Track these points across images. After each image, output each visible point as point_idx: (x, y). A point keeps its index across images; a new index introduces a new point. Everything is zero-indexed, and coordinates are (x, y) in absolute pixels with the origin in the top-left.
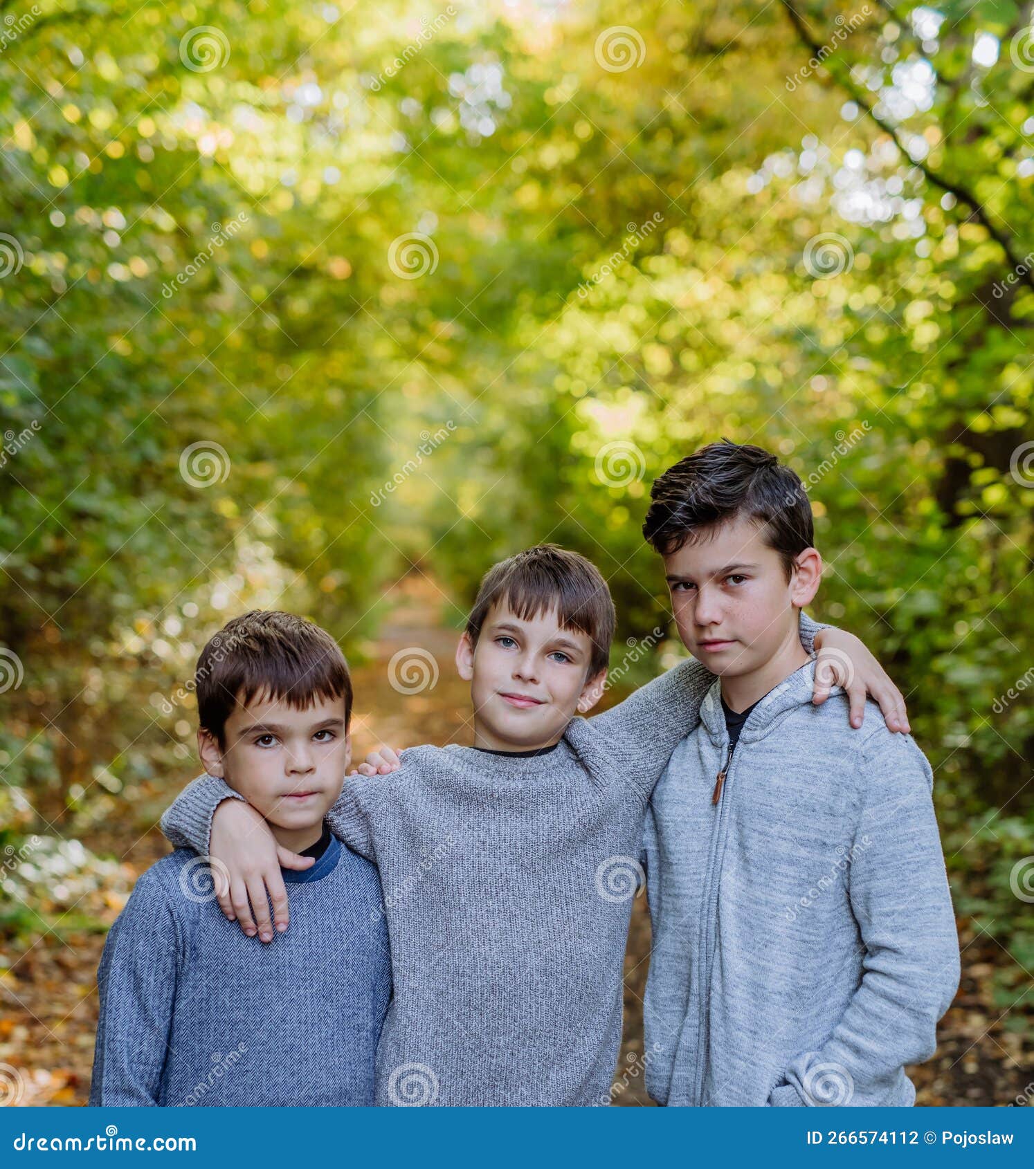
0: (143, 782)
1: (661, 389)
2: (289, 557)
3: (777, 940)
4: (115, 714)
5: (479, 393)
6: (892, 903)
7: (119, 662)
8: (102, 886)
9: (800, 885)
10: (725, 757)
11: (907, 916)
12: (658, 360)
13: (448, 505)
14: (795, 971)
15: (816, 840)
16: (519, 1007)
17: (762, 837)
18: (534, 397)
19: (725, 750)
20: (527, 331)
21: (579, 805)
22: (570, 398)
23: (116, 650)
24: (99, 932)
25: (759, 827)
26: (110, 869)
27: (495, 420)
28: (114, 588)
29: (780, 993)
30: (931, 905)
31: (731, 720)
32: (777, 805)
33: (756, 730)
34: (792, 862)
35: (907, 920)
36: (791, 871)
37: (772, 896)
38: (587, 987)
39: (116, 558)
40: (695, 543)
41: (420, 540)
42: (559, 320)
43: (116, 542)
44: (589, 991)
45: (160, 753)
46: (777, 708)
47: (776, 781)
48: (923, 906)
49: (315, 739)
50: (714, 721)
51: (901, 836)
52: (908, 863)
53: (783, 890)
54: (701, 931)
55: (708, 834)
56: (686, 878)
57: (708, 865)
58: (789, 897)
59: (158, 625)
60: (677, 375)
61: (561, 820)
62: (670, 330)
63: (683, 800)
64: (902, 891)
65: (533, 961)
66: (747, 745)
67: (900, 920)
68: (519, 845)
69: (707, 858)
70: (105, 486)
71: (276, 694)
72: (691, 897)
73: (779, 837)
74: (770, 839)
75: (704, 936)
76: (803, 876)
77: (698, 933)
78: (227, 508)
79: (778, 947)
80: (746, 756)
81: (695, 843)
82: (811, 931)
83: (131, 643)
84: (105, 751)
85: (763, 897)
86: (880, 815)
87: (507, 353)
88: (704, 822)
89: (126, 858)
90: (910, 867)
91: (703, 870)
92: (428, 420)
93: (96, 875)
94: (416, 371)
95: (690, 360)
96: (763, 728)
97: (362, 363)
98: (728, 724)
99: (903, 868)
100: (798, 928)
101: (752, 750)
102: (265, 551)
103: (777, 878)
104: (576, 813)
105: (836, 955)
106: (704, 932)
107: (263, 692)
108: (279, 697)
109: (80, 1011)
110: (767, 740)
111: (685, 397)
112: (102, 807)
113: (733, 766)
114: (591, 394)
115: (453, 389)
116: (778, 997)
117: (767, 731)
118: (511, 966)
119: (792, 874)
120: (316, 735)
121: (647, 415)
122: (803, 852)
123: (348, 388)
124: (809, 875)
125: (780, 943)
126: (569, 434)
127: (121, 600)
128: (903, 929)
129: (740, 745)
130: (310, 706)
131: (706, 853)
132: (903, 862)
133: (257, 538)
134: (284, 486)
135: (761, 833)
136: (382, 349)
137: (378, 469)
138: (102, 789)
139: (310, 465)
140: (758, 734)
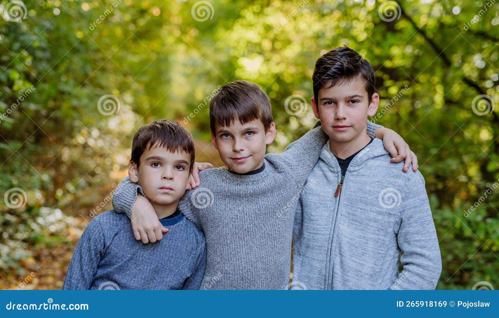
0: (83, 189)
1: (268, 55)
2: (137, 110)
3: (368, 253)
4: (74, 165)
5: (204, 56)
6: (419, 237)
7: (75, 146)
8: (68, 226)
9: (378, 231)
10: (340, 177)
11: (426, 242)
12: (267, 45)
13: (191, 95)
14: (374, 266)
15: (386, 212)
16: (254, 285)
17: (362, 211)
18: (222, 58)
19: (340, 174)
20: (221, 33)
21: (276, 196)
22: (236, 58)
23: (74, 141)
24: (66, 243)
25: (361, 207)
26: (71, 220)
27: (209, 65)
28: (74, 119)
29: (368, 274)
30: (434, 238)
31: (341, 162)
32: (370, 198)
33: (355, 166)
34: (376, 221)
35: (426, 244)
36: (375, 225)
37: (367, 235)
38: (281, 274)
39: (75, 109)
40: (341, 84)
41: (181, 107)
42: (232, 30)
43: (75, 102)
44: (282, 276)
45: (90, 179)
46: (365, 158)
47: (368, 188)
48: (431, 238)
49: (176, 168)
50: (332, 162)
51: (422, 210)
52: (425, 221)
53: (371, 232)
54: (328, 249)
55: (332, 208)
56: (321, 227)
57: (332, 221)
58: (373, 235)
59: (89, 133)
60: (274, 50)
61: (270, 203)
62: (271, 35)
63: (318, 193)
64: (424, 232)
65: (260, 265)
66: (351, 173)
67: (423, 243)
68: (253, 216)
69: (332, 219)
70: (72, 82)
71: (163, 144)
72: (324, 235)
73: (371, 211)
74: (366, 212)
75: (329, 251)
76: (380, 227)
77: (327, 250)
78: (115, 92)
79: (368, 255)
80: (352, 178)
81: (326, 213)
82: (382, 249)
83: (80, 139)
84: (70, 177)
85: (362, 235)
86: (415, 202)
87: (215, 41)
88: (330, 204)
89: (76, 216)
90: (426, 223)
91: (330, 224)
92: (185, 65)
93: (66, 223)
94: (181, 48)
95: (278, 45)
96: (358, 166)
97: (163, 44)
98: (340, 164)
99: (424, 223)
100: (376, 248)
101: (354, 175)
102: (128, 108)
103: (369, 227)
104: (275, 200)
105: (389, 259)
106: (330, 249)
107: (158, 143)
108: (164, 146)
109: (58, 273)
110: (361, 171)
111: (276, 58)
112: (69, 198)
113: (345, 181)
114: (243, 56)
115: (195, 54)
116: (367, 276)
117: (360, 167)
118: (251, 268)
119: (375, 226)
120: (177, 167)
121: (264, 63)
122: (380, 217)
123: (158, 53)
124: (382, 226)
125: (369, 254)
126: (235, 69)
127: (77, 123)
128: (425, 247)
129: (347, 173)
130: (176, 152)
131: (332, 217)
132: (424, 220)
133: (125, 103)
134: (135, 86)
135: (361, 209)
136: (170, 40)
137: (168, 82)
138: (68, 192)
139: (145, 79)
140: (356, 168)
